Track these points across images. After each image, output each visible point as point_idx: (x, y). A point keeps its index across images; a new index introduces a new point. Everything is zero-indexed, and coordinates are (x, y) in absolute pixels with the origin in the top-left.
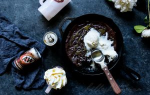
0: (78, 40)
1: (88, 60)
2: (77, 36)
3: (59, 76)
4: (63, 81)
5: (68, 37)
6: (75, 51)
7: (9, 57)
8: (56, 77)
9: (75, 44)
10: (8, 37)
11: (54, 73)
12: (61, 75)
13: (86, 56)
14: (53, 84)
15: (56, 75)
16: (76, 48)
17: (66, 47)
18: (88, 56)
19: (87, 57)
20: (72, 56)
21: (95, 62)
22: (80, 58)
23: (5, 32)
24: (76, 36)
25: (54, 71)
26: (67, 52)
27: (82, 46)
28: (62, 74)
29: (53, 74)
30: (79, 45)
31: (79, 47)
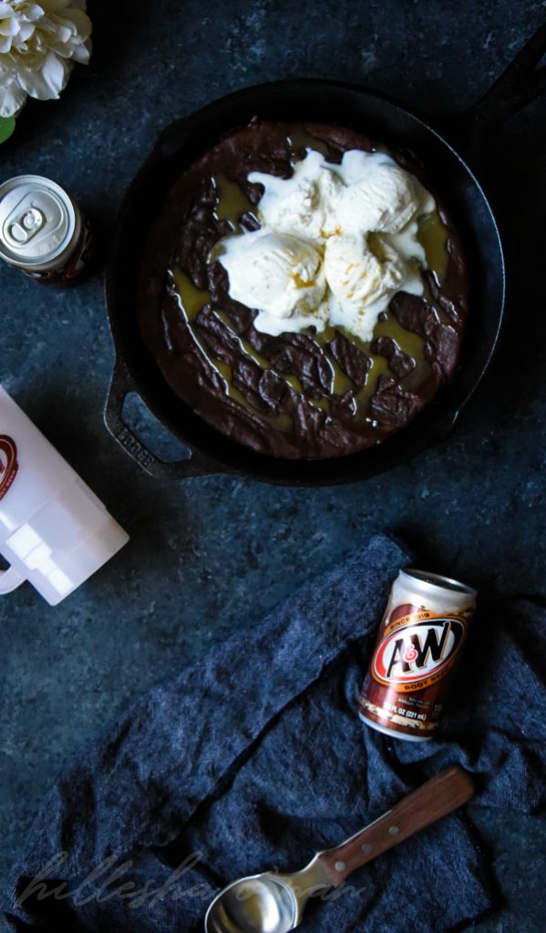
0: (259, 371)
2: (234, 368)
5: (228, 428)
6: (330, 399)
7: (364, 771)
9: (280, 391)
10: (239, 745)
13: (368, 338)
16: (309, 393)
17: (292, 451)
23: (199, 752)
24: (233, 380)
26: (328, 453)
27: (302, 349)
30: (292, 369)
31: (306, 370)
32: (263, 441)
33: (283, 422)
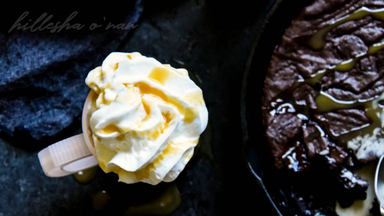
1: (348, 174)
3: (167, 116)
4: (165, 149)
6: (317, 88)
8: (148, 110)
9: (344, 52)
11: (154, 84)
12: (179, 116)
13: (352, 144)
14: (112, 126)
15: (155, 102)
16: (330, 73)
17: (291, 35)
18: (362, 155)
19: (352, 153)
20: (287, 95)
21: (376, 204)
22: (316, 136)
24: (374, 18)
25: (158, 75)
26: (274, 64)
28: (190, 117)
29: (144, 88)
30: (357, 70)
32: (310, 17)
33: (316, 43)
